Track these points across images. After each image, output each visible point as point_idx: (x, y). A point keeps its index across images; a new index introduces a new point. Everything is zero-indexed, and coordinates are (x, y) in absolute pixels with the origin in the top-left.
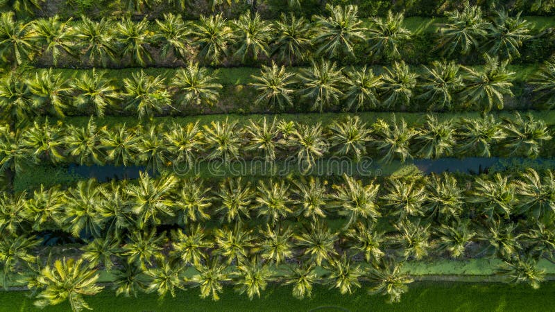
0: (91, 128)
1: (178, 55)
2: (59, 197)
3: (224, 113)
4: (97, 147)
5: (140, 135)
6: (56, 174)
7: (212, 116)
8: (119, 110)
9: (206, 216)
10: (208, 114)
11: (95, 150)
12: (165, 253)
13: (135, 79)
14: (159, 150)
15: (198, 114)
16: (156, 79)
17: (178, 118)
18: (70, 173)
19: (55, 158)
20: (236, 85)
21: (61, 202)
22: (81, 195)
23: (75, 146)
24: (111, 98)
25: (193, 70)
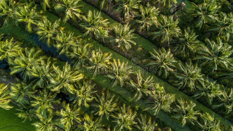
0: (56, 25)
1: (122, 15)
2: (18, 49)
3: (125, 56)
4: (53, 38)
5: (78, 44)
6: (25, 35)
7: (118, 54)
8: (75, 23)
9: (86, 105)
10: (117, 52)
11: (50, 38)
12: (54, 111)
13: (94, 14)
14: (84, 57)
15: (112, 49)
16: (104, 21)
17: (101, 45)
18: (32, 39)
19: (28, 28)
20: (139, 47)
21: (17, 53)
22: (29, 56)
23: (41, 30)
24: (75, 16)
25: (126, 28)
